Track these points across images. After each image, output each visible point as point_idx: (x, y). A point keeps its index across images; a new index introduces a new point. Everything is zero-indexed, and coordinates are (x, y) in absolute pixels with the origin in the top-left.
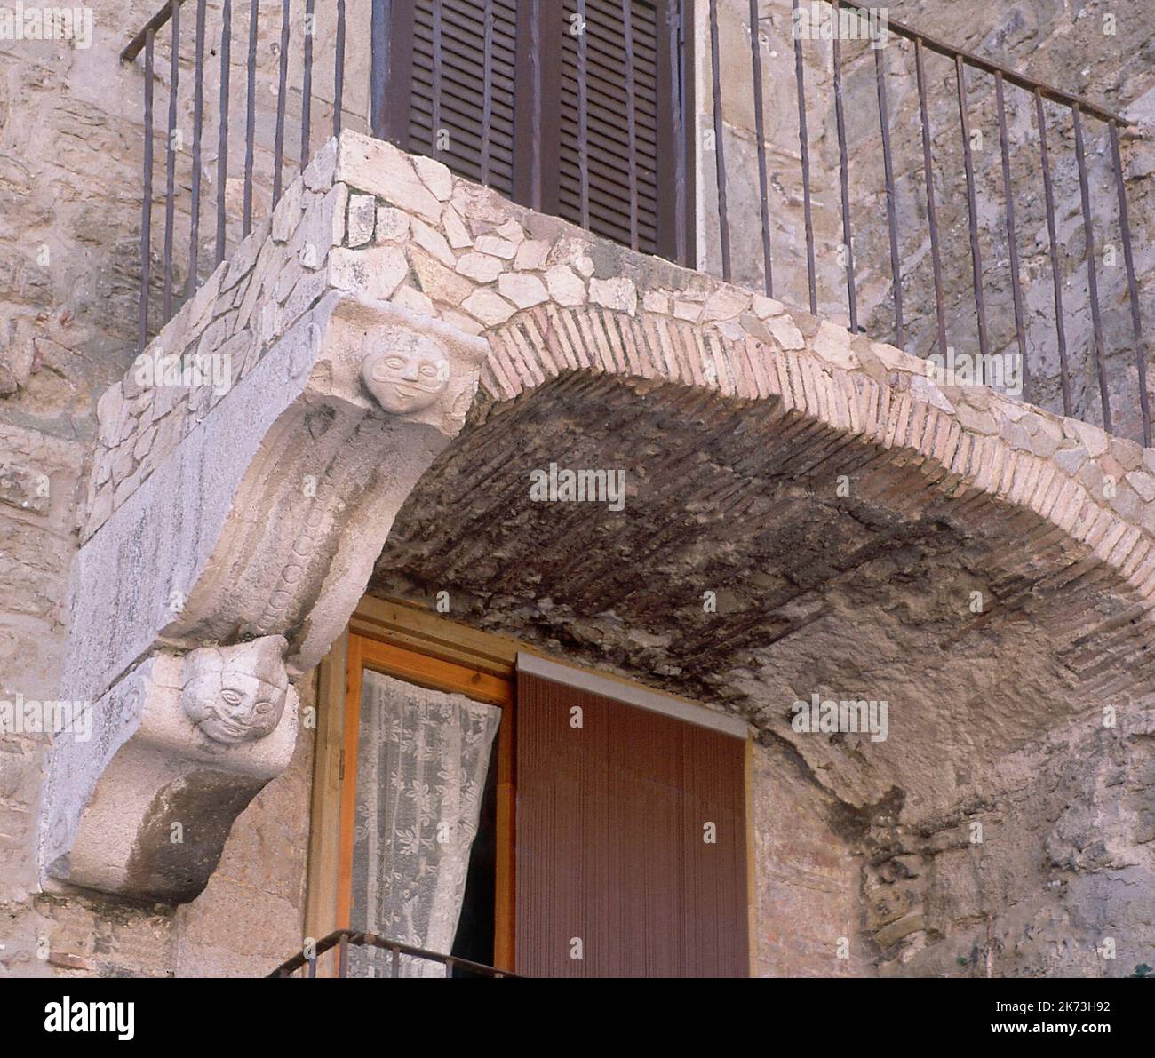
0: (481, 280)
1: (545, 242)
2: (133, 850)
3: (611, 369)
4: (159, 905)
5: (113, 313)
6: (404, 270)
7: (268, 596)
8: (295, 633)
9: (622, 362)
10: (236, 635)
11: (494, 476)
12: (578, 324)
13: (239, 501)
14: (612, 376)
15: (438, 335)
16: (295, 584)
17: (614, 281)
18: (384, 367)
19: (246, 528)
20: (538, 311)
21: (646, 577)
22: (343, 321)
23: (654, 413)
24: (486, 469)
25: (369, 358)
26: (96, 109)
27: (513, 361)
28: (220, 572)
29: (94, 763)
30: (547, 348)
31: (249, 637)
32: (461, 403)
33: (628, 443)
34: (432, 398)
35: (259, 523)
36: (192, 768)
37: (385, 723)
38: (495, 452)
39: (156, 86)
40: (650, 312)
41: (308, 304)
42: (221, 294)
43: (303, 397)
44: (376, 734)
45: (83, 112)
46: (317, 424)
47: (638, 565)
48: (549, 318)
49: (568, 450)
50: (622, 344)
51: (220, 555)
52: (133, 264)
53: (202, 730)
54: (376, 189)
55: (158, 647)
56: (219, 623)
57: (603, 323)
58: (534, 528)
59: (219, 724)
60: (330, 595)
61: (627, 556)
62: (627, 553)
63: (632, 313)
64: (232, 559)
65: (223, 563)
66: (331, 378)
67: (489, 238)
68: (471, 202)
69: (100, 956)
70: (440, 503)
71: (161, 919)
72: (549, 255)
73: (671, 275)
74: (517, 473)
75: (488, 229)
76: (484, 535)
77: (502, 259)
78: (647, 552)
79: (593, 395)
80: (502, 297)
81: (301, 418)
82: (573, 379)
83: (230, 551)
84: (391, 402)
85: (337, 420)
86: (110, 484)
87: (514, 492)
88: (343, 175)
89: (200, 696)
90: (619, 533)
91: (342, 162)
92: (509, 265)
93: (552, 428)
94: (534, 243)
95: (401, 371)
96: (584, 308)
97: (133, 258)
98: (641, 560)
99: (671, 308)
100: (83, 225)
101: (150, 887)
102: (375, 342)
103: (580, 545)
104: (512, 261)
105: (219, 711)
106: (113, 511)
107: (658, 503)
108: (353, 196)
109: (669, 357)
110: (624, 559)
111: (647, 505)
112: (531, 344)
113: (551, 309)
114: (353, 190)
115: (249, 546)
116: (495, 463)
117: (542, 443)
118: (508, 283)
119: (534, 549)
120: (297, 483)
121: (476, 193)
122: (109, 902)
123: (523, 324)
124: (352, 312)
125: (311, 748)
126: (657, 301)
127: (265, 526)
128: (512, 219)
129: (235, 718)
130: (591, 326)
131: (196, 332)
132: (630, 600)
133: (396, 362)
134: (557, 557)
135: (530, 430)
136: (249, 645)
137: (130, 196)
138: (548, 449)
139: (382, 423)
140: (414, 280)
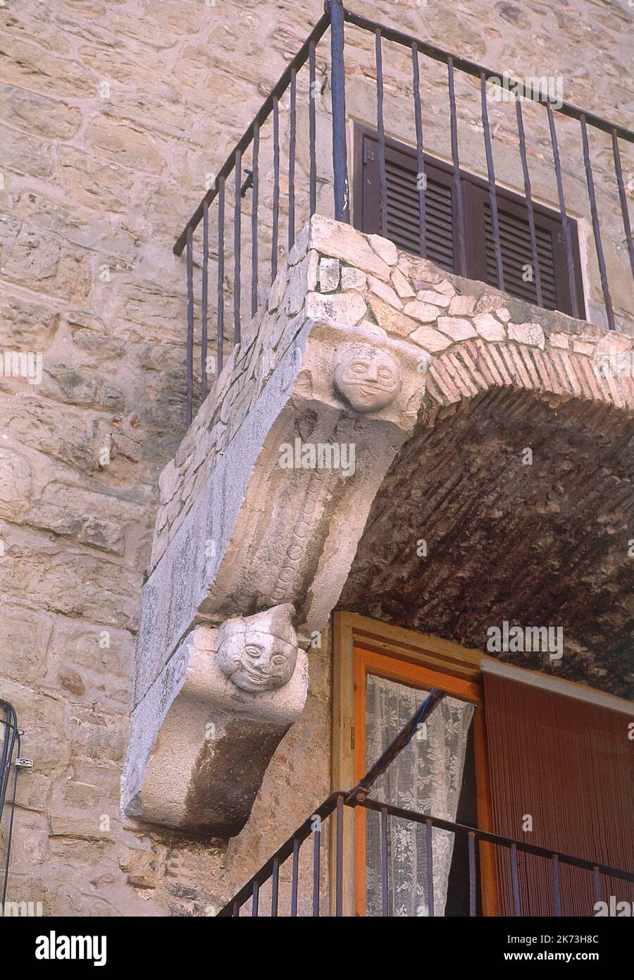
0: (424, 319)
1: (472, 298)
2: (189, 789)
3: (529, 386)
4: (214, 839)
5: (169, 418)
6: (364, 309)
7: (278, 572)
8: (301, 602)
9: (537, 382)
10: (254, 607)
11: (450, 497)
12: (501, 354)
13: (249, 493)
14: (530, 392)
15: (391, 349)
16: (298, 561)
17: (527, 325)
18: (350, 371)
19: (256, 516)
20: (469, 343)
21: (573, 587)
22: (317, 341)
23: (565, 430)
24: (442, 491)
25: (339, 367)
26: (154, 284)
27: (452, 378)
28: (239, 552)
29: (156, 722)
30: (478, 369)
31: (266, 607)
32: (412, 404)
33: (548, 462)
34: (390, 396)
35: (266, 512)
36: (230, 718)
37: (386, 714)
38: (448, 473)
39: (195, 270)
40: (555, 347)
41: (292, 339)
42: (235, 367)
43: (291, 402)
44: (379, 721)
45: (144, 285)
46: (305, 427)
47: (567, 579)
48: (478, 349)
49: (503, 469)
50: (536, 369)
51: (238, 538)
52: (183, 384)
53: (233, 683)
54: (340, 255)
55: (198, 622)
56: (242, 598)
57: (520, 354)
58: (485, 548)
59: (245, 674)
60: (326, 571)
61: (557, 570)
62: (557, 567)
63: (542, 347)
64: (248, 542)
65: (240, 545)
66: (311, 385)
67: (429, 292)
68: (413, 267)
69: (170, 879)
70: (411, 526)
71: (216, 850)
72: (475, 306)
73: (569, 324)
74: (467, 494)
75: (428, 286)
76: (448, 556)
77: (439, 307)
78: (572, 565)
79: (517, 412)
80: (441, 332)
81: (292, 423)
82: (501, 395)
83: (245, 535)
84: (359, 401)
85: (319, 422)
86: (166, 527)
87: (466, 513)
88: (315, 244)
89: (229, 652)
90: (549, 549)
91: (313, 236)
92: (445, 311)
93: (488, 448)
94: (464, 297)
95: (364, 374)
96: (504, 344)
97: (182, 381)
98: (567, 574)
99: (571, 345)
100: (146, 358)
101: (205, 821)
102: (344, 354)
103: (521, 562)
104: (447, 309)
105: (244, 663)
106: (169, 543)
107: (575, 517)
108: (322, 259)
109: (572, 378)
110: (556, 573)
111: (568, 520)
112: (466, 367)
113: (479, 343)
114: (322, 255)
115: (259, 531)
116: (448, 485)
117: (483, 463)
118: (444, 323)
119: (486, 568)
120: (293, 479)
121: (417, 262)
122: (175, 836)
123: (458, 353)
124: (325, 334)
125: (328, 727)
126: (561, 340)
127: (271, 514)
128: (445, 281)
129: (257, 668)
130: (511, 355)
131: (220, 400)
132: (564, 611)
133: (359, 368)
134: (504, 576)
135: (472, 450)
136: (266, 612)
137: (179, 340)
138: (488, 470)
139: (353, 422)
140: (372, 317)
